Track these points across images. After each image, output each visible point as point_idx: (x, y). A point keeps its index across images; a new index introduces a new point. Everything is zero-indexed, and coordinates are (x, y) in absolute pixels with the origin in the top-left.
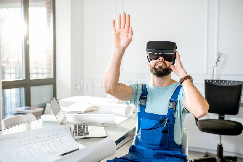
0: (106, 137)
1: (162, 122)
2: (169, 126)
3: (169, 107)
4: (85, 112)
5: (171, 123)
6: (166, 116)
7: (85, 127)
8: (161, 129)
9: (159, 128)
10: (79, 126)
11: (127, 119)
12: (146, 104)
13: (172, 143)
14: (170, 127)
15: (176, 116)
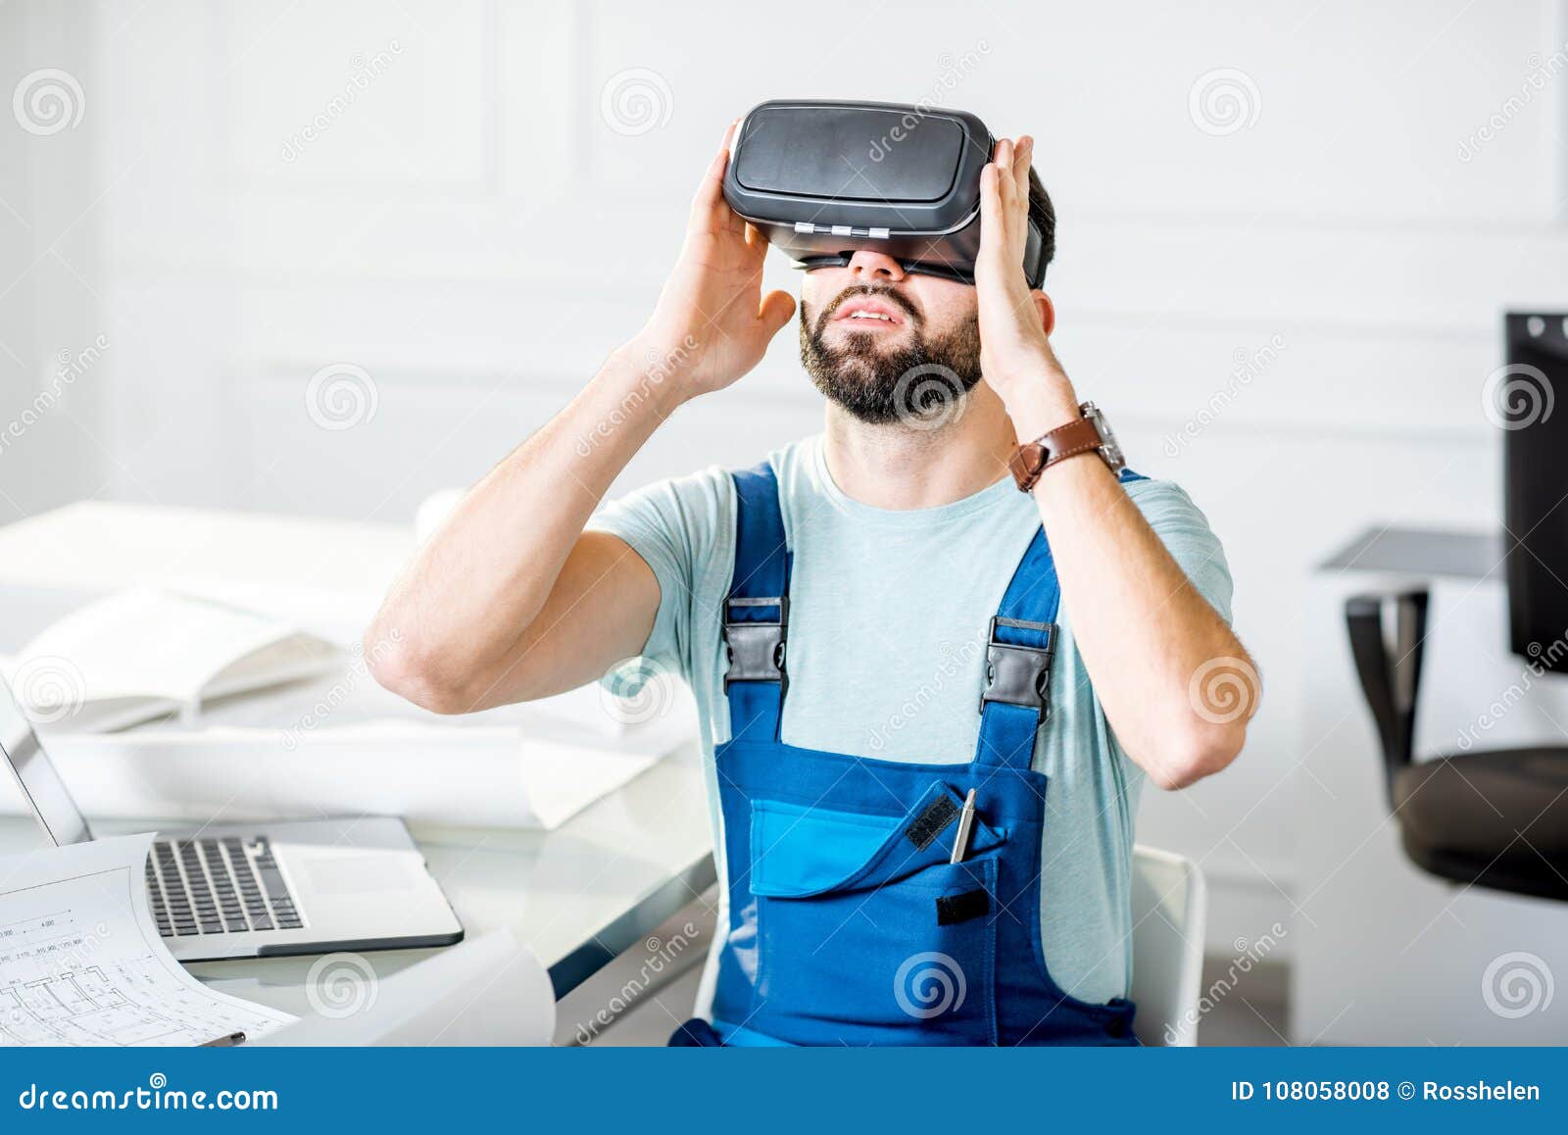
0: (458, 938)
1: (929, 824)
2: (993, 855)
3: (989, 691)
4: (211, 704)
5: (1007, 827)
6: (963, 769)
7: (251, 854)
8: (931, 886)
9: (914, 880)
10: (187, 848)
11: (645, 773)
12: (783, 669)
13: (1028, 993)
14: (1000, 861)
15: (1047, 766)
